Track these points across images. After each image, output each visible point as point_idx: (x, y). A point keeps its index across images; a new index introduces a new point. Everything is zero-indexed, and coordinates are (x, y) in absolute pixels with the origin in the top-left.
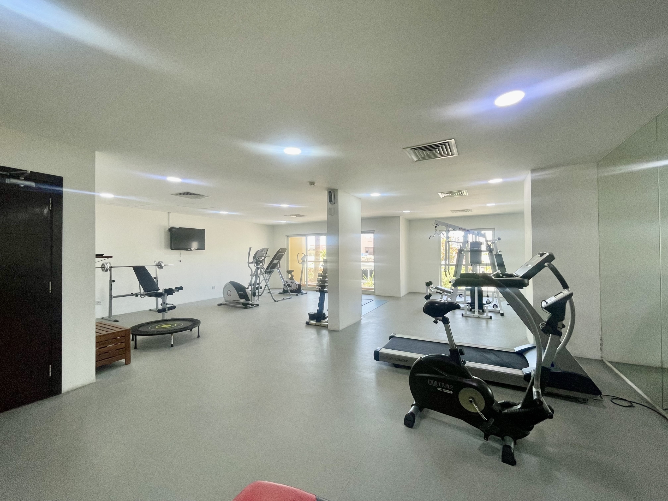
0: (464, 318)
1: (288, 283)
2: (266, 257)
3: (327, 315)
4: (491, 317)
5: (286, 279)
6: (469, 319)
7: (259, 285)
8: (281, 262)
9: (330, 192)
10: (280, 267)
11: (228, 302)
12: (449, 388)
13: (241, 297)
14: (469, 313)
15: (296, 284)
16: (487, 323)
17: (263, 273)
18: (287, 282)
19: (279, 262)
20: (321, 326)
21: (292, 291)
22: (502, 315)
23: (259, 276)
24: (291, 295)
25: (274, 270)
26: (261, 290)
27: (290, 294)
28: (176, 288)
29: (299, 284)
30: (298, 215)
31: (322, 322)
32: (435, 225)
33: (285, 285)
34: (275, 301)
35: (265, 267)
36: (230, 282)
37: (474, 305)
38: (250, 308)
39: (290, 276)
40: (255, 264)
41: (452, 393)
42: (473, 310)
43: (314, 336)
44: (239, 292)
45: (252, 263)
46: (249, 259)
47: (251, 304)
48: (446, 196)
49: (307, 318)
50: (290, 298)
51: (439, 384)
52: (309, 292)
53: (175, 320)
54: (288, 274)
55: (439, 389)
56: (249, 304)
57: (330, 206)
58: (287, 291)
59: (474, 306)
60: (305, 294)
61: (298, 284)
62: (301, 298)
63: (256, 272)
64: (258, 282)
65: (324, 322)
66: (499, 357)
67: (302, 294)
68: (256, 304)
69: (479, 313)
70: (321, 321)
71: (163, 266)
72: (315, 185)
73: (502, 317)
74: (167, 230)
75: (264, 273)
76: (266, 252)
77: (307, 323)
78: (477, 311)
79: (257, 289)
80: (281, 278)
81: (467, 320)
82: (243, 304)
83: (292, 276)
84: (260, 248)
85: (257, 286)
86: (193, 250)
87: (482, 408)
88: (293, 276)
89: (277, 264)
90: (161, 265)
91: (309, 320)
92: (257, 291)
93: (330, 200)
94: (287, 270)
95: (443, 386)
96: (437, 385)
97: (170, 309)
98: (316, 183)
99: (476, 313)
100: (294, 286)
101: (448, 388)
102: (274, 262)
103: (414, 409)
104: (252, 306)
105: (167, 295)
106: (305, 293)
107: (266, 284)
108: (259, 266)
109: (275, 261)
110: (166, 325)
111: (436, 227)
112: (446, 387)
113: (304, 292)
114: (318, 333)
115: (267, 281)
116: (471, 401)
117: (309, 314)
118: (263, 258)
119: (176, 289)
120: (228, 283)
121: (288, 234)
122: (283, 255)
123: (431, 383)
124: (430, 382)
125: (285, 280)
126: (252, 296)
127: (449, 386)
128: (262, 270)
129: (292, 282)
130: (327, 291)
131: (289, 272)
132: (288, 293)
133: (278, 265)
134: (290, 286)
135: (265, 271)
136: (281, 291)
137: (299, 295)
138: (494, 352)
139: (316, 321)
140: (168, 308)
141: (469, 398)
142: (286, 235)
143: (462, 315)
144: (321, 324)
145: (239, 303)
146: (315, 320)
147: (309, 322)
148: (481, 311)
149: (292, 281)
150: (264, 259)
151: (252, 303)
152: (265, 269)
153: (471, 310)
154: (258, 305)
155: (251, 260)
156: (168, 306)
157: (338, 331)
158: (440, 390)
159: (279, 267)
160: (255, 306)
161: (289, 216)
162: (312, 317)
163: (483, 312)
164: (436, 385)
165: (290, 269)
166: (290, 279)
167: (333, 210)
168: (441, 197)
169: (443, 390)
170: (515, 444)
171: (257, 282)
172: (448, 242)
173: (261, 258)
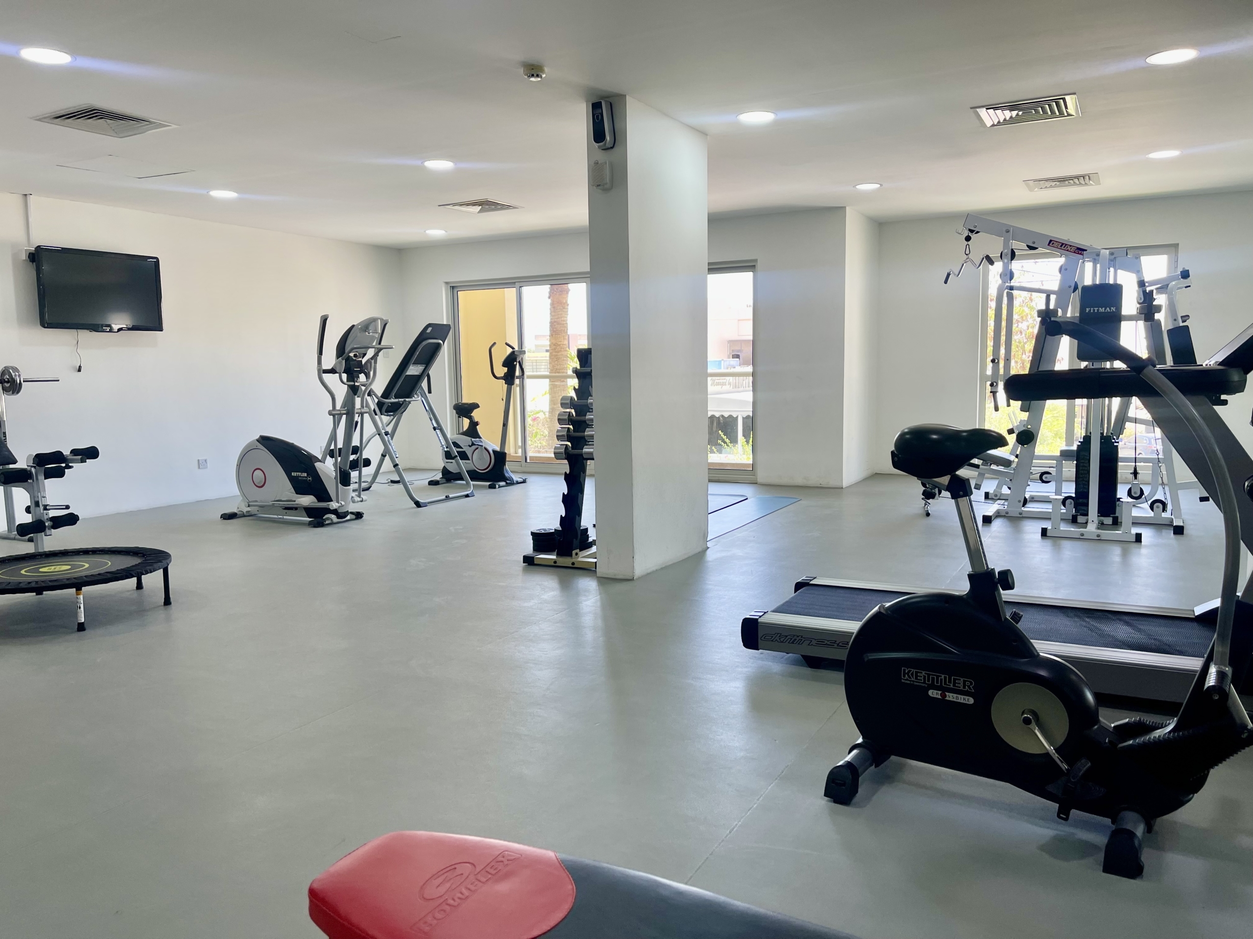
0: (1048, 543)
1: (462, 448)
2: (380, 350)
3: (592, 535)
4: (1138, 538)
5: (452, 434)
6: (1066, 544)
7: (361, 454)
8: (432, 372)
9: (596, 107)
10: (430, 392)
11: (256, 508)
12: (964, 687)
13: (300, 488)
14: (1066, 528)
15: (486, 449)
16: (1125, 554)
17: (373, 409)
18: (456, 445)
19: (425, 374)
20: (573, 567)
21: (475, 475)
22: (1179, 531)
23: (357, 422)
24: (470, 487)
25: (410, 402)
26: (367, 471)
27: (468, 483)
28: (75, 452)
29: (498, 449)
30: (487, 205)
31: (577, 554)
32: (966, 233)
33: (448, 455)
34: (418, 504)
35: (379, 386)
36: (258, 440)
37: (1085, 501)
38: (332, 524)
39: (466, 422)
40: (344, 376)
41: (971, 701)
42: (1081, 519)
43: (552, 593)
44: (293, 474)
45: (332, 371)
46: (323, 357)
47: (335, 512)
48: (1005, 120)
49: (528, 547)
50: (467, 496)
51: (933, 679)
52: (532, 480)
53: (81, 552)
54: (459, 417)
55: (933, 693)
56: (329, 511)
57: (601, 156)
58: (459, 473)
59: (1087, 505)
60: (518, 483)
61: (494, 452)
62: (504, 493)
63: (349, 404)
64: (356, 442)
65: (584, 557)
66: (1139, 630)
67: (510, 483)
68: (352, 513)
69: (1101, 525)
70: (574, 552)
71: (20, 382)
72: (544, 76)
73: (1179, 537)
74: (24, 256)
75: (374, 411)
76: (380, 331)
77: (528, 561)
78: (1096, 521)
79: (354, 465)
80: (435, 429)
81: (1057, 548)
82: (309, 511)
83: (474, 425)
84: (357, 319)
85: (352, 457)
86: (120, 330)
87: (1061, 739)
88: (477, 424)
89: (417, 379)
90: (12, 381)
91: (533, 553)
92: (354, 474)
93: (598, 135)
94: (454, 403)
95: (945, 683)
96: (929, 681)
97: (58, 522)
98: (546, 69)
99: (1092, 528)
100: (481, 458)
101: (962, 688)
102: (408, 373)
103: (857, 756)
104: (338, 518)
105: (45, 479)
106: (520, 480)
107: (383, 448)
108: (356, 384)
109: (413, 370)
110: (53, 567)
111: (968, 239)
112: (954, 685)
113: (516, 478)
114: (565, 585)
115: (386, 437)
116: (1027, 721)
117: (532, 534)
118: (370, 353)
119: (75, 455)
120: (253, 442)
121: (455, 278)
122: (438, 347)
123: (909, 676)
124: (908, 674)
125: (449, 436)
126: (339, 484)
127: (964, 682)
128: (369, 398)
129: (473, 444)
130: (591, 453)
131: (464, 410)
132: (464, 482)
133: (424, 384)
134: (469, 460)
135: (380, 405)
136: (438, 476)
137: (500, 487)
138: (1126, 618)
139: (558, 555)
140: (53, 519)
141: (1023, 713)
142: (447, 283)
143: (1044, 532)
144: (573, 560)
145: (296, 509)
146: (555, 553)
147: (533, 558)
148: (1108, 521)
149: (473, 439)
150: (372, 358)
151: (339, 507)
152: (377, 398)
153: (1074, 520)
154: (359, 516)
155: (330, 359)
156: (53, 513)
157: (632, 580)
158: (935, 696)
159: (426, 391)
160: (348, 518)
161: (457, 207)
162: (542, 541)
163: (1116, 523)
164: (924, 682)
165: (466, 400)
166: (465, 433)
167: (607, 172)
168: (989, 123)
169: (945, 696)
170: (1149, 829)
171: (353, 444)
172: (1009, 290)
173: (365, 355)
